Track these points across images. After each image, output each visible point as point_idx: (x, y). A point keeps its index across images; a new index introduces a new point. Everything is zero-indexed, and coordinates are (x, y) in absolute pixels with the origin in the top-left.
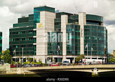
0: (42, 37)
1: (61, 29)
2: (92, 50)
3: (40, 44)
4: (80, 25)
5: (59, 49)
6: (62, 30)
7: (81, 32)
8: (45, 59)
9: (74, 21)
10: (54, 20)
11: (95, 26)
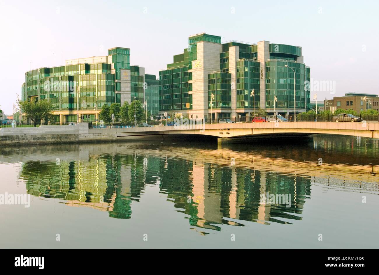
0: (200, 81)
1: (229, 69)
2: (275, 100)
3: (197, 93)
4: (260, 62)
5: (213, 98)
6: (231, 69)
7: (261, 72)
8: (205, 115)
9: (251, 56)
10: (219, 56)
11: (284, 61)
